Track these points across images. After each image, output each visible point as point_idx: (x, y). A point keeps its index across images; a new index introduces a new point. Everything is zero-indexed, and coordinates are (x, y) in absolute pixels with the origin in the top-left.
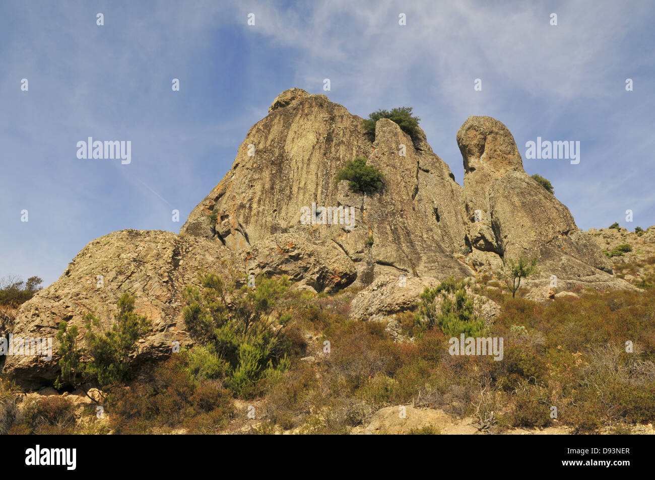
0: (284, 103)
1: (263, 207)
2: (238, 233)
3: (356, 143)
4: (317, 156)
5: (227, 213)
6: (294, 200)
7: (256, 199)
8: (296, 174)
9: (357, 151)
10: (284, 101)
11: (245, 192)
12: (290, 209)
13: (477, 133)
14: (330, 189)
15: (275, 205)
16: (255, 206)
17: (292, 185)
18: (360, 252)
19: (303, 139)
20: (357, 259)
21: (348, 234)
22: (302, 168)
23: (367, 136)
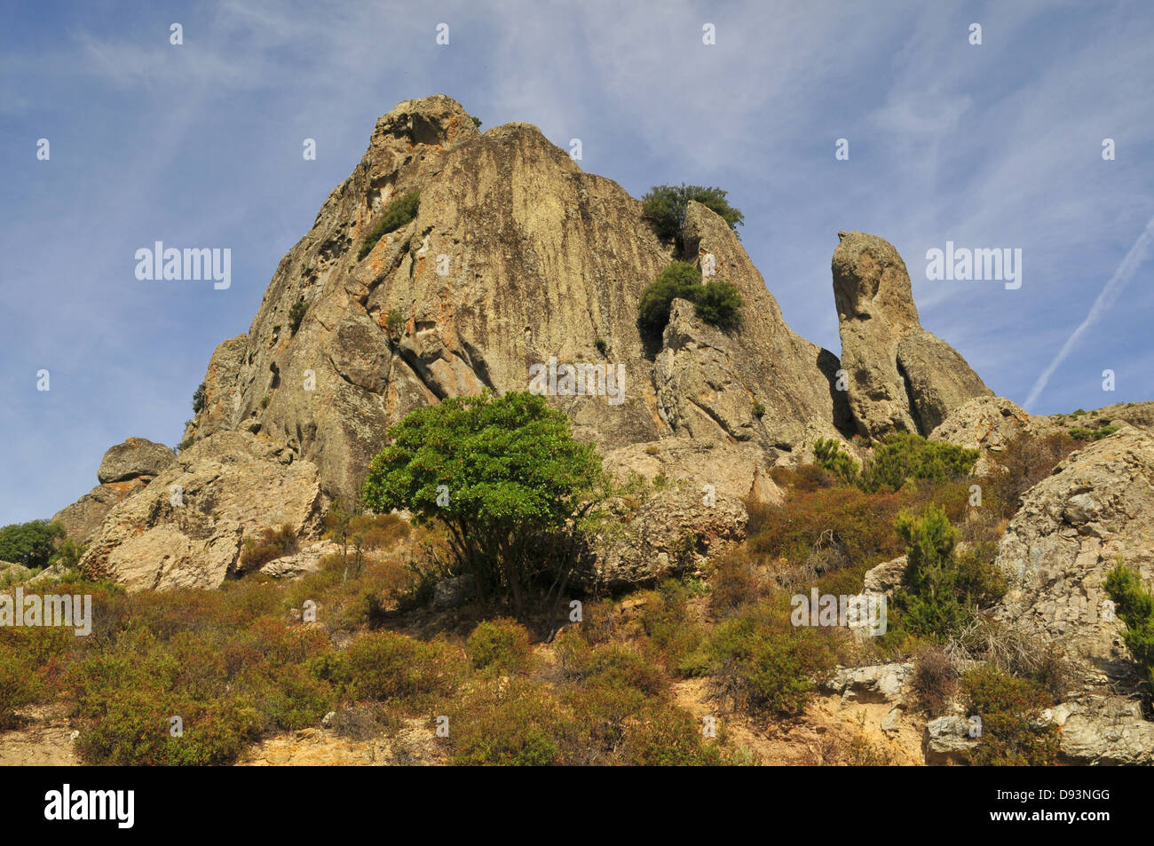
0: (428, 120)
1: (506, 319)
2: (457, 360)
3: (632, 231)
4: (576, 242)
5: (430, 318)
6: (556, 316)
7: (489, 302)
8: (547, 269)
9: (639, 248)
10: (429, 117)
11: (467, 285)
12: (554, 331)
13: (873, 261)
14: (613, 306)
15: (525, 318)
16: (491, 314)
17: (547, 287)
18: (748, 426)
19: (542, 205)
20: (744, 436)
21: (719, 393)
22: (555, 259)
23: (646, 222)
